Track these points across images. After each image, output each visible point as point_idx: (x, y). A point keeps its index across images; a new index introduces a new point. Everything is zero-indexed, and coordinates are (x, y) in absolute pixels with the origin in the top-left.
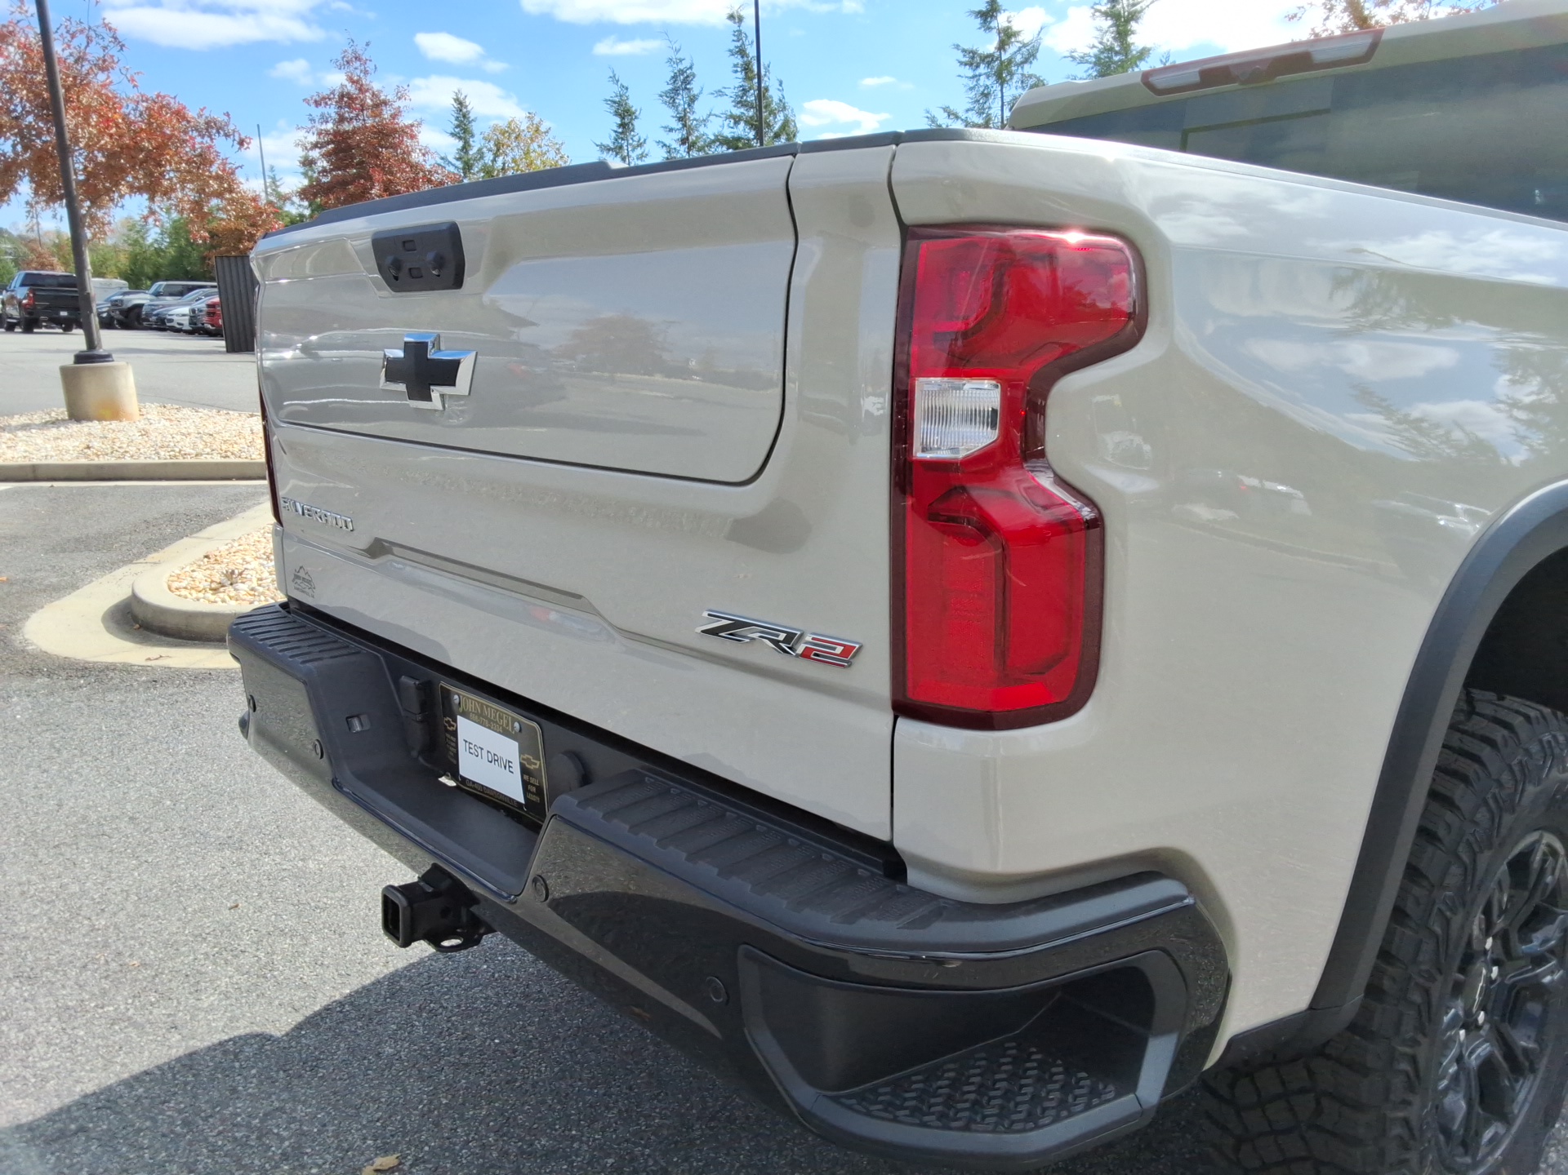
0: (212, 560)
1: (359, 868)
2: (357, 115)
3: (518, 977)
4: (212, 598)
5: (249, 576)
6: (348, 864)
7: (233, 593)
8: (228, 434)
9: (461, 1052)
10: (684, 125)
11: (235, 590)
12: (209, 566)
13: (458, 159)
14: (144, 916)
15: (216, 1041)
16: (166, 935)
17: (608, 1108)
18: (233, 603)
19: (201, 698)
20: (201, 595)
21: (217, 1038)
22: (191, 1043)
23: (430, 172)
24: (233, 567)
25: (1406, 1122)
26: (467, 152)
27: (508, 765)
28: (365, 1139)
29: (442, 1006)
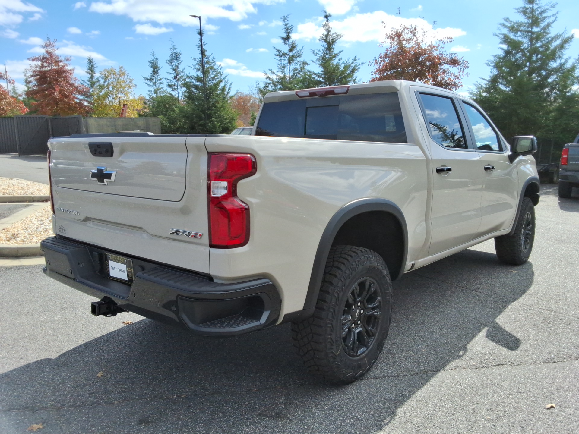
0: (6, 230)
1: (71, 318)
2: (49, 65)
3: (123, 342)
4: (8, 243)
5: (20, 236)
6: (67, 318)
7: (15, 241)
8: (4, 186)
9: (108, 359)
10: (175, 72)
11: (16, 240)
12: (5, 232)
13: (89, 81)
14: (5, 333)
15: (35, 361)
16: (14, 337)
17: (150, 368)
18: (16, 244)
19: (9, 274)
20: (4, 242)
21: (35, 360)
22: (28, 361)
23: (77, 86)
24: (14, 233)
25: (331, 338)
26: (92, 79)
27: (123, 271)
28: (82, 378)
29: (101, 349)
